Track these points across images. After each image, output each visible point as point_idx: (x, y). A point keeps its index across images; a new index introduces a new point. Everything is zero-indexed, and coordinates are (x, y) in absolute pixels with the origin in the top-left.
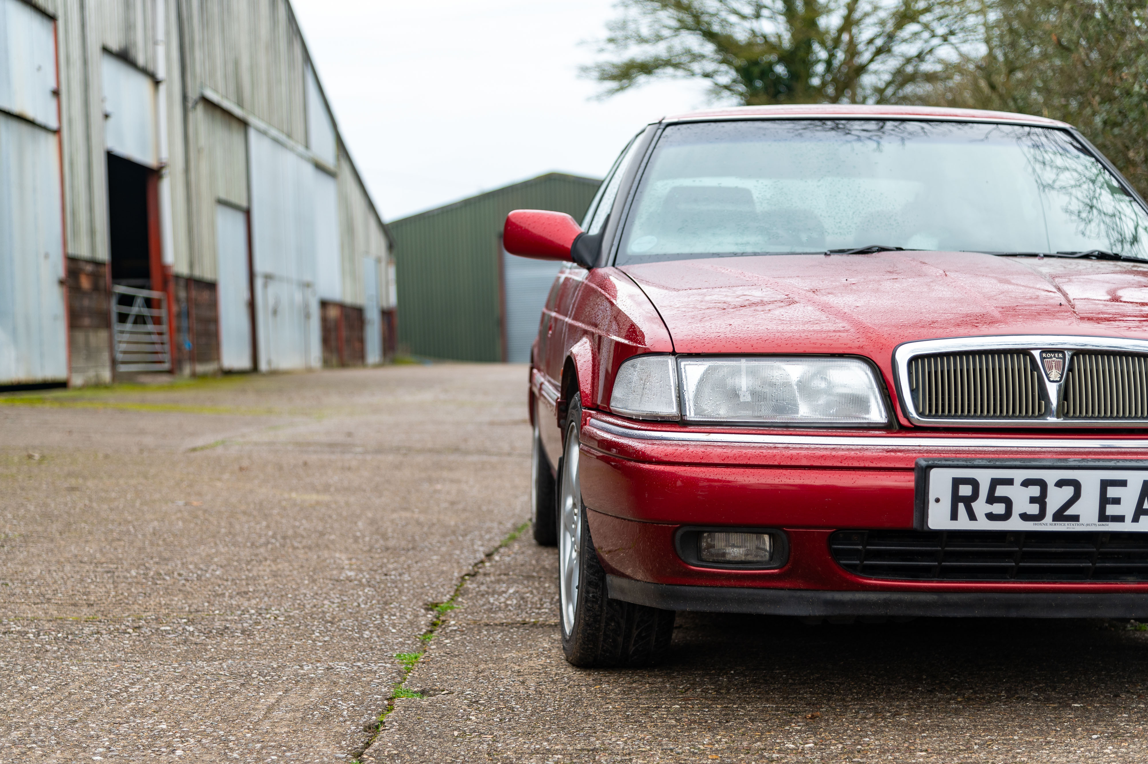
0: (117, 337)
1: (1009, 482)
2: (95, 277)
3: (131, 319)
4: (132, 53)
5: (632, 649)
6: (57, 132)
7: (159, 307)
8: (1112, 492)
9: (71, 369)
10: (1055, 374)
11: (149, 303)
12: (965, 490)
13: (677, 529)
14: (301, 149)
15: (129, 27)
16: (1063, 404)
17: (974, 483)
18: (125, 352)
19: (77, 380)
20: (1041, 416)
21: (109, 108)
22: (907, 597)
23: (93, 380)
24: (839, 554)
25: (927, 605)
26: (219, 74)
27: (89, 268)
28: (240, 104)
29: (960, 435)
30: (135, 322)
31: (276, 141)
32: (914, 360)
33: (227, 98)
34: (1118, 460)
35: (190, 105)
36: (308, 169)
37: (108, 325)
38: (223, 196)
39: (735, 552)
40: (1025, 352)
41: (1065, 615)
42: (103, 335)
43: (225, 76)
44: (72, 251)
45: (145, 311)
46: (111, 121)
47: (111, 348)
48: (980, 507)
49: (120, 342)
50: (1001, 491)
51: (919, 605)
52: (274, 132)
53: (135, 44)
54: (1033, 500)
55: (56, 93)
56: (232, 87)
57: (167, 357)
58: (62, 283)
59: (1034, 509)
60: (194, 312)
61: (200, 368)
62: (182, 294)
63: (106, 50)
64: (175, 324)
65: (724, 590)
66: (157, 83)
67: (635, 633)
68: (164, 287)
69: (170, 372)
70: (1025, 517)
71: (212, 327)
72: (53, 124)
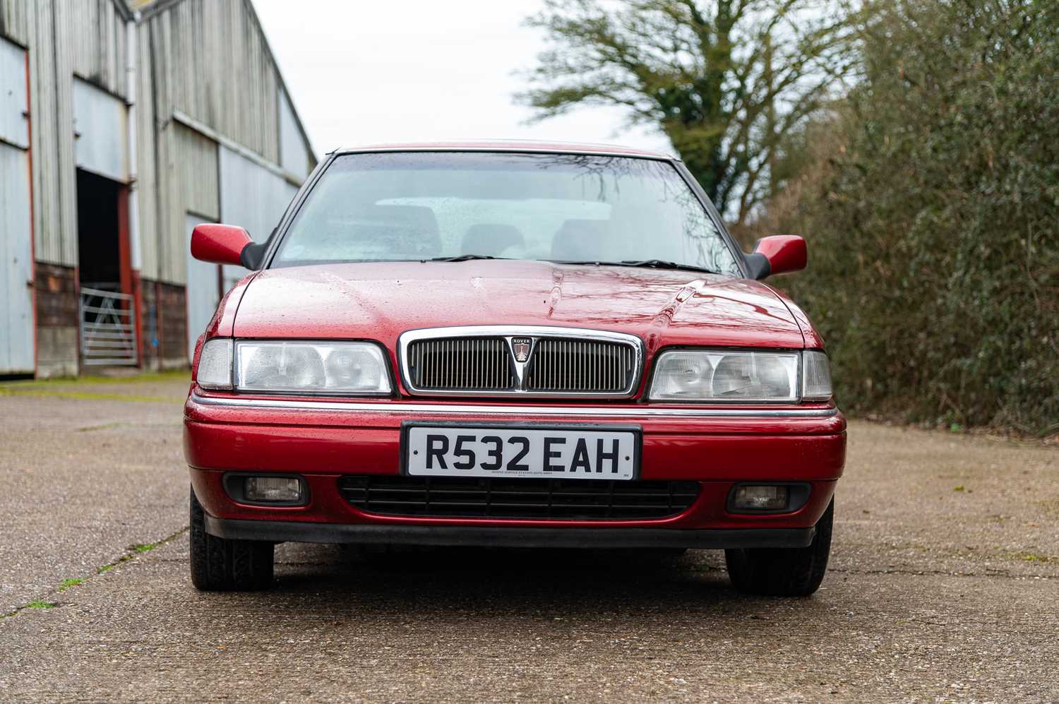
0: (85, 334)
1: (472, 439)
2: (63, 280)
3: (99, 319)
4: (104, 79)
5: (235, 574)
6: (27, 150)
7: (128, 308)
8: (554, 448)
9: (37, 362)
10: (522, 356)
11: (118, 304)
12: (438, 445)
13: (222, 474)
14: (273, 166)
15: (100, 55)
16: (528, 379)
17: (445, 440)
18: (92, 348)
19: (44, 372)
20: (510, 388)
21: (79, 130)
22: (405, 529)
23: (61, 373)
24: (348, 495)
25: (421, 536)
26: (191, 98)
27: (58, 272)
28: (212, 125)
29: (444, 403)
30: (104, 322)
31: (247, 158)
32: (413, 344)
33: (197, 120)
34: (560, 423)
35: (161, 125)
36: (281, 184)
37: (76, 324)
38: (193, 208)
39: (272, 493)
40: (501, 339)
41: (531, 545)
42: (71, 332)
43: (196, 101)
44: (39, 257)
45: (113, 311)
46: (80, 141)
47: (79, 344)
48: (450, 458)
49: (87, 339)
50: (466, 446)
51: (415, 535)
52: (245, 151)
53: (106, 72)
54: (491, 453)
55: (27, 115)
56: (203, 110)
57: (134, 353)
58: (29, 285)
59: (492, 460)
60: (161, 313)
61: (167, 363)
62: (151, 297)
63: (76, 76)
64: (142, 323)
65: (266, 523)
66: (127, 106)
67: (235, 561)
68: (132, 291)
69: (137, 366)
70: (485, 466)
71: (181, 326)
72: (24, 143)
